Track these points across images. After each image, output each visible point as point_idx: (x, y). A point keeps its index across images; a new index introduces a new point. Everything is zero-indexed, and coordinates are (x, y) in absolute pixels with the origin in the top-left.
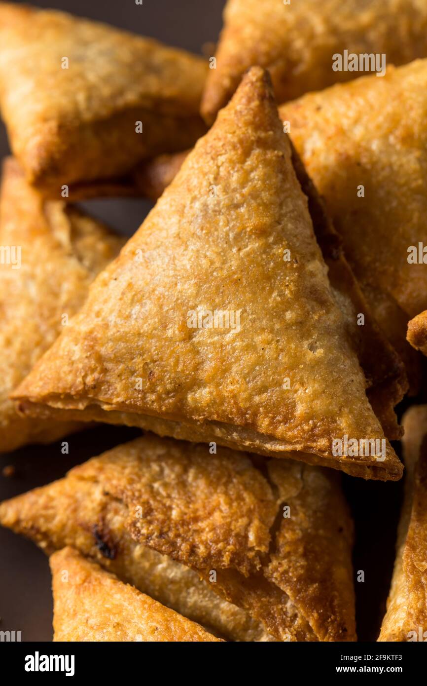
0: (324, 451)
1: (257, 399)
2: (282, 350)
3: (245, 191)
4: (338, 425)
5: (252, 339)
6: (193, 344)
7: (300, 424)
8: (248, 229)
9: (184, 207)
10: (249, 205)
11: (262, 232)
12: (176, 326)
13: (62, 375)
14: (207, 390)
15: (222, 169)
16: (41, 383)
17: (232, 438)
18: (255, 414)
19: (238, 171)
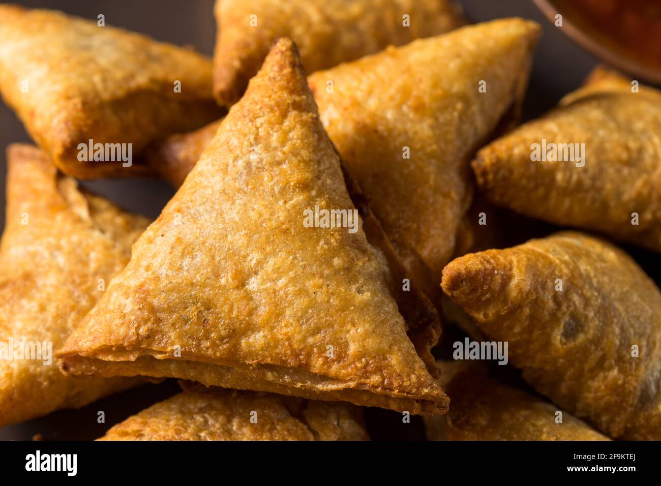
0: (377, 387)
1: (311, 340)
2: (333, 294)
3: (286, 149)
4: (389, 362)
5: (304, 284)
6: (246, 291)
7: (353, 363)
8: (292, 184)
9: (227, 166)
10: (290, 162)
11: (304, 186)
12: (230, 275)
13: (114, 328)
14: (261, 334)
15: (260, 130)
16: (91, 338)
17: (284, 381)
18: (309, 355)
19: (277, 131)
